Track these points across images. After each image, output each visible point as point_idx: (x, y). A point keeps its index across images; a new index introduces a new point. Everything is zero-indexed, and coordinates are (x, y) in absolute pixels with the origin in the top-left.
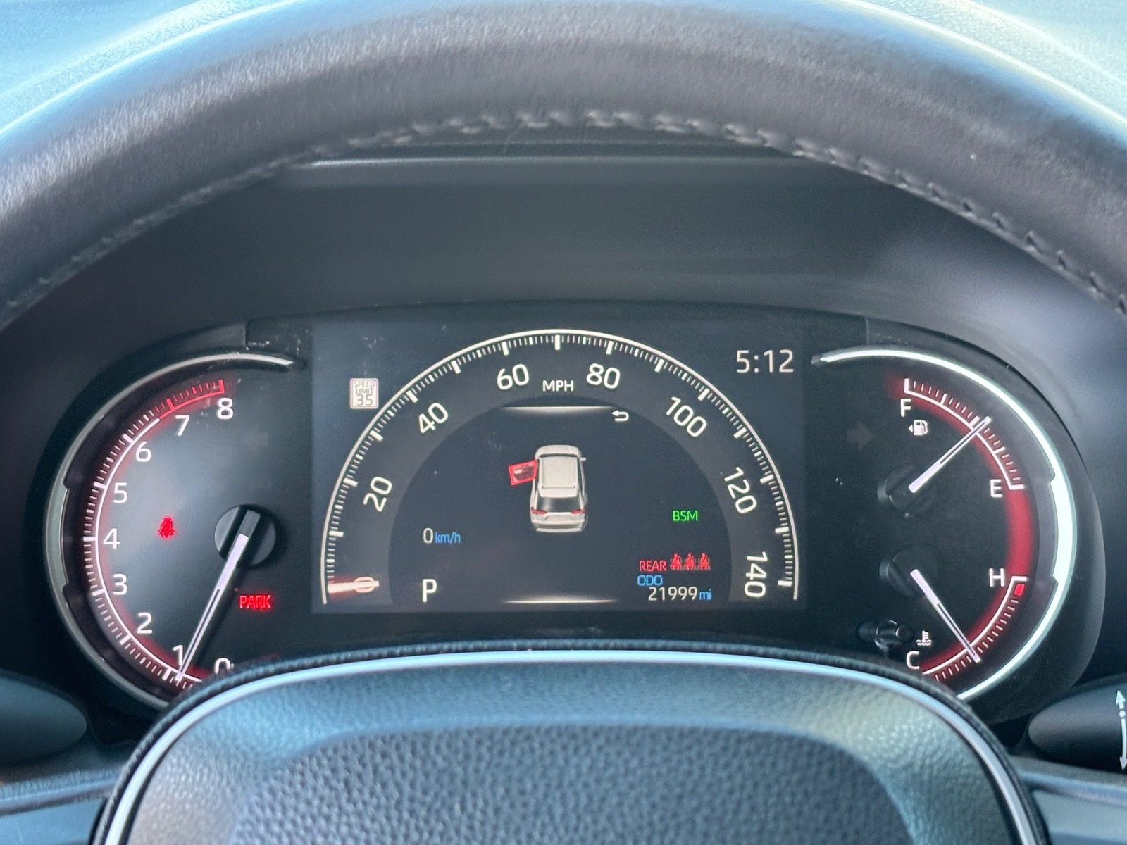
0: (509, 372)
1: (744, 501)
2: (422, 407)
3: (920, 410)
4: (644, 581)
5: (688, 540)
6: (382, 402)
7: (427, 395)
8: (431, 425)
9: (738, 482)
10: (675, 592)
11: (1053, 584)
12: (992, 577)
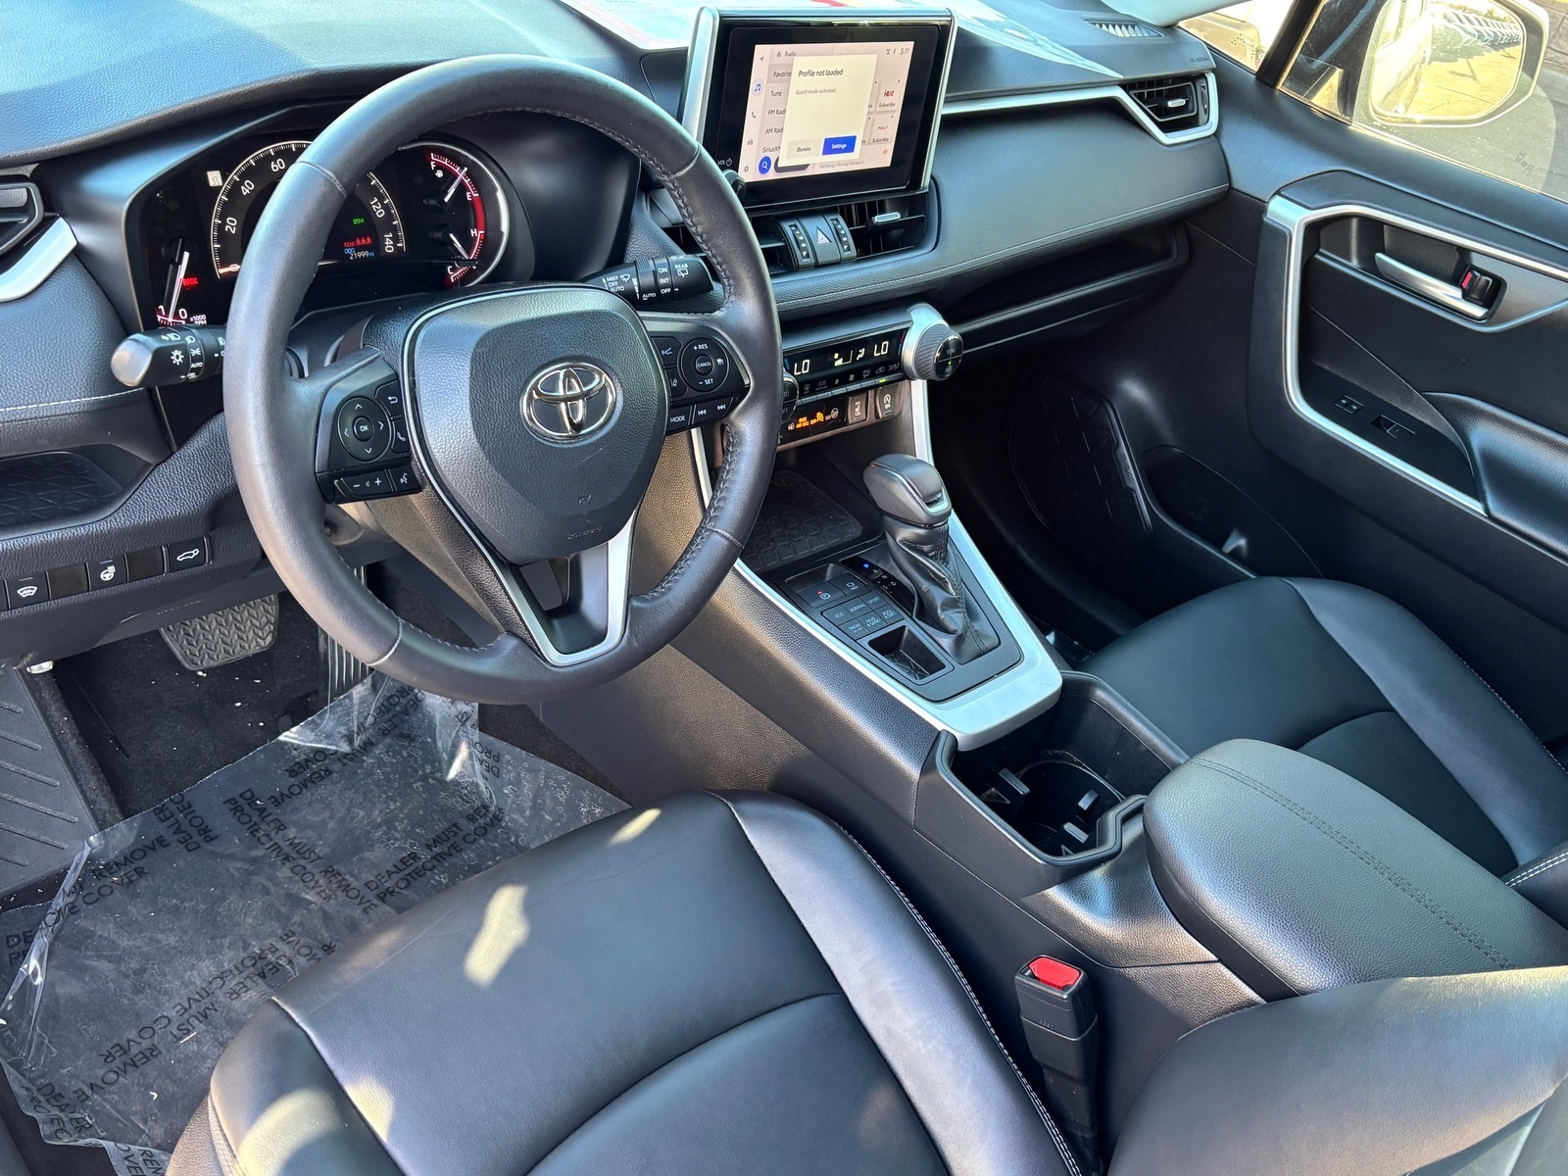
0: (276, 163)
1: (380, 213)
2: (241, 183)
3: (439, 166)
4: (348, 251)
5: (361, 232)
6: (224, 182)
7: (243, 176)
8: (247, 191)
9: (376, 204)
10: (361, 254)
11: (501, 233)
12: (472, 233)
